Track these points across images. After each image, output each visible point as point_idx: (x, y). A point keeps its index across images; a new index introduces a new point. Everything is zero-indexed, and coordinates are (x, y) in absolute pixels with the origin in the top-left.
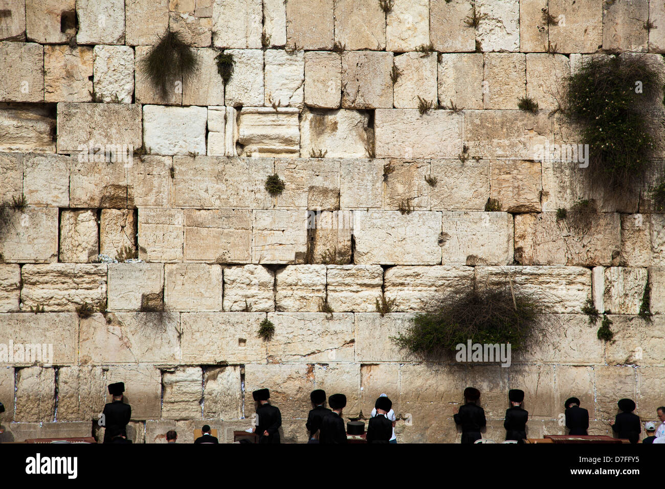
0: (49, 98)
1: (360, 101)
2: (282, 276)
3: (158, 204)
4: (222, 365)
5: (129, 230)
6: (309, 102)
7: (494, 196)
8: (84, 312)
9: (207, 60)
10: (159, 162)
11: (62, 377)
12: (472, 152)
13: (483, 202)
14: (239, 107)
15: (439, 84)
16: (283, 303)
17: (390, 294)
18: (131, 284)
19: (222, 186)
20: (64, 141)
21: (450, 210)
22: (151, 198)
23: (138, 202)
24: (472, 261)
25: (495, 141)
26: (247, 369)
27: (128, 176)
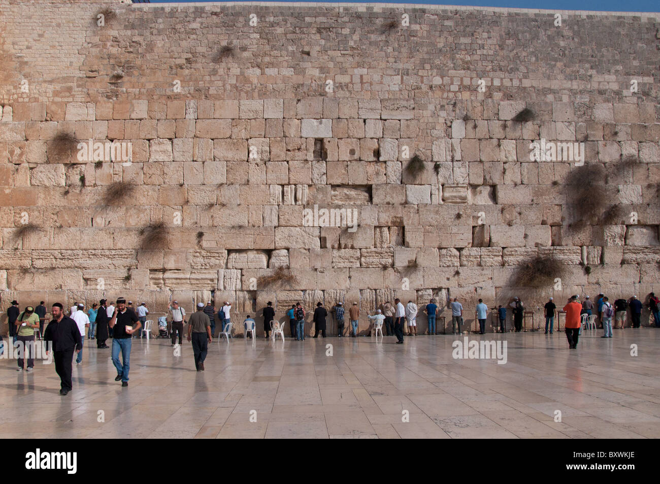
0: (370, 183)
1: (491, 182)
2: (463, 253)
4: (440, 289)
5: (401, 235)
6: (471, 182)
7: (545, 219)
8: (385, 268)
9: (430, 166)
10: (413, 207)
11: (378, 294)
12: (535, 201)
13: (540, 221)
14: (443, 185)
15: (521, 174)
16: (463, 263)
17: (506, 259)
18: (404, 256)
19: (438, 217)
20: (375, 200)
21: (528, 225)
22: (410, 222)
23: (404, 224)
24: (537, 245)
25: (544, 197)
26: (451, 290)
27: (401, 212)
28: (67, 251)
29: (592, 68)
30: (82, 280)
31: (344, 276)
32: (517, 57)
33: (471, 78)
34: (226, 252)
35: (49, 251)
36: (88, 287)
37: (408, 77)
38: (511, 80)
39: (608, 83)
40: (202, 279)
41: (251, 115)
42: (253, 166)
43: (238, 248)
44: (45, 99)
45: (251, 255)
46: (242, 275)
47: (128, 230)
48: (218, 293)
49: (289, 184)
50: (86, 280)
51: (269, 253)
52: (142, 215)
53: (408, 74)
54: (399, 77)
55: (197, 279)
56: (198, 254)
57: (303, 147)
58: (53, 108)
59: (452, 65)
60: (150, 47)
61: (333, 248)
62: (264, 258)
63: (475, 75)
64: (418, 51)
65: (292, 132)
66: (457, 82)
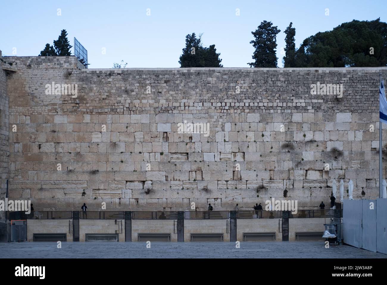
0: (187, 152)
1: (242, 151)
2: (228, 183)
3: (206, 170)
4: (218, 198)
5: (201, 175)
6: (233, 151)
7: (266, 168)
10: (206, 163)
11: (190, 200)
13: (264, 169)
14: (220, 152)
15: (256, 148)
16: (229, 187)
17: (248, 185)
18: (201, 184)
19: (217, 167)
20: (190, 159)
22: (205, 169)
23: (202, 170)
24: (262, 179)
25: (266, 158)
26: (222, 199)
27: (201, 165)
28: (57, 181)
29: (293, 96)
30: (63, 194)
31: (175, 193)
32: (257, 92)
33: (235, 103)
34: (125, 182)
35: (49, 181)
36: (66, 197)
37: (206, 103)
38: (254, 103)
39: (301, 103)
40: (116, 193)
41: (136, 122)
42: (136, 145)
43: (130, 180)
44: (45, 113)
45: (136, 183)
46: (132, 192)
47: (83, 172)
48: (122, 199)
49: (152, 152)
50: (65, 194)
51: (144, 182)
52: (89, 166)
53: (206, 102)
54: (202, 103)
55: (113, 194)
56: (113, 183)
57: (158, 136)
58: (49, 117)
59: (226, 97)
60: (91, 90)
61: (171, 180)
62: (141, 184)
63: (237, 101)
64: (211, 90)
65: (154, 129)
66: (228, 105)
